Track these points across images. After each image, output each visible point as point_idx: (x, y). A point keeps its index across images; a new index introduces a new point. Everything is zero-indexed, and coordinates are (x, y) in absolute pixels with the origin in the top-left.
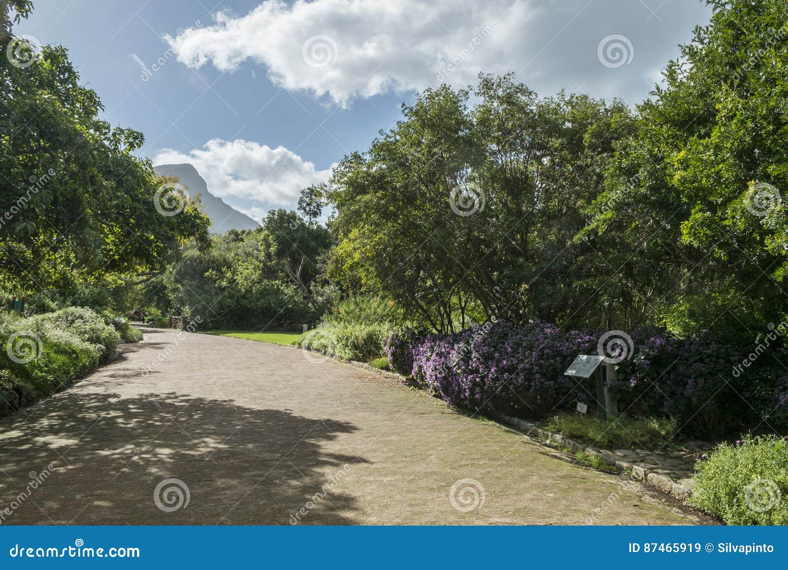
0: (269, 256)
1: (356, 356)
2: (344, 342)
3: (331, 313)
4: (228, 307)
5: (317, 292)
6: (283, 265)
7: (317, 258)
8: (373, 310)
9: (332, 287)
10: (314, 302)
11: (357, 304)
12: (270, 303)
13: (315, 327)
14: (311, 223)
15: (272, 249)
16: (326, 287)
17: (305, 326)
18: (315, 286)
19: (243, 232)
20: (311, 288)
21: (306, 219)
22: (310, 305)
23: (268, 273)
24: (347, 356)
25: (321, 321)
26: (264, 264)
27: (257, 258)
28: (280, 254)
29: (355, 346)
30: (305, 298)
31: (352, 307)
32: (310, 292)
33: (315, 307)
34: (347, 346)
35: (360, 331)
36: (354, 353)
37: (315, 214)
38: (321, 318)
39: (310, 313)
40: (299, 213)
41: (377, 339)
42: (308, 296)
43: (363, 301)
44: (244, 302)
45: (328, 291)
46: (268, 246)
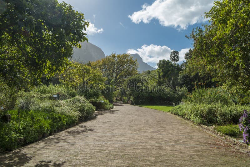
0: (160, 77)
1: (203, 121)
2: (195, 113)
3: (186, 98)
4: (146, 96)
5: (179, 90)
6: (165, 81)
7: (178, 77)
8: (208, 96)
9: (184, 88)
10: (178, 94)
11: (200, 94)
12: (161, 95)
13: (178, 104)
14: (175, 64)
15: (161, 74)
16: (182, 88)
17: (174, 104)
18: (178, 88)
19: (152, 71)
20: (176, 89)
21: (173, 62)
22: (176, 95)
23: (160, 83)
24: (198, 121)
25: (181, 101)
26: (158, 81)
27: (156, 79)
28: (164, 76)
29: (202, 116)
30: (174, 92)
31: (197, 95)
32: (176, 90)
33: (178, 96)
34: (197, 115)
35: (204, 107)
36: (202, 120)
37: (177, 61)
38: (181, 100)
39: (176, 98)
40: (170, 61)
41: (215, 112)
42: (175, 92)
43: (203, 91)
44: (151, 94)
45: (183, 90)
46: (159, 73)
